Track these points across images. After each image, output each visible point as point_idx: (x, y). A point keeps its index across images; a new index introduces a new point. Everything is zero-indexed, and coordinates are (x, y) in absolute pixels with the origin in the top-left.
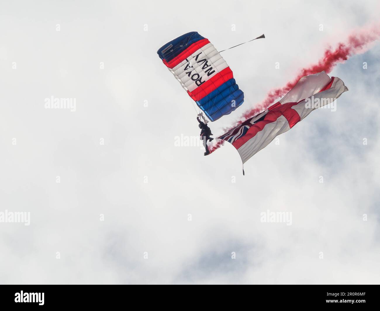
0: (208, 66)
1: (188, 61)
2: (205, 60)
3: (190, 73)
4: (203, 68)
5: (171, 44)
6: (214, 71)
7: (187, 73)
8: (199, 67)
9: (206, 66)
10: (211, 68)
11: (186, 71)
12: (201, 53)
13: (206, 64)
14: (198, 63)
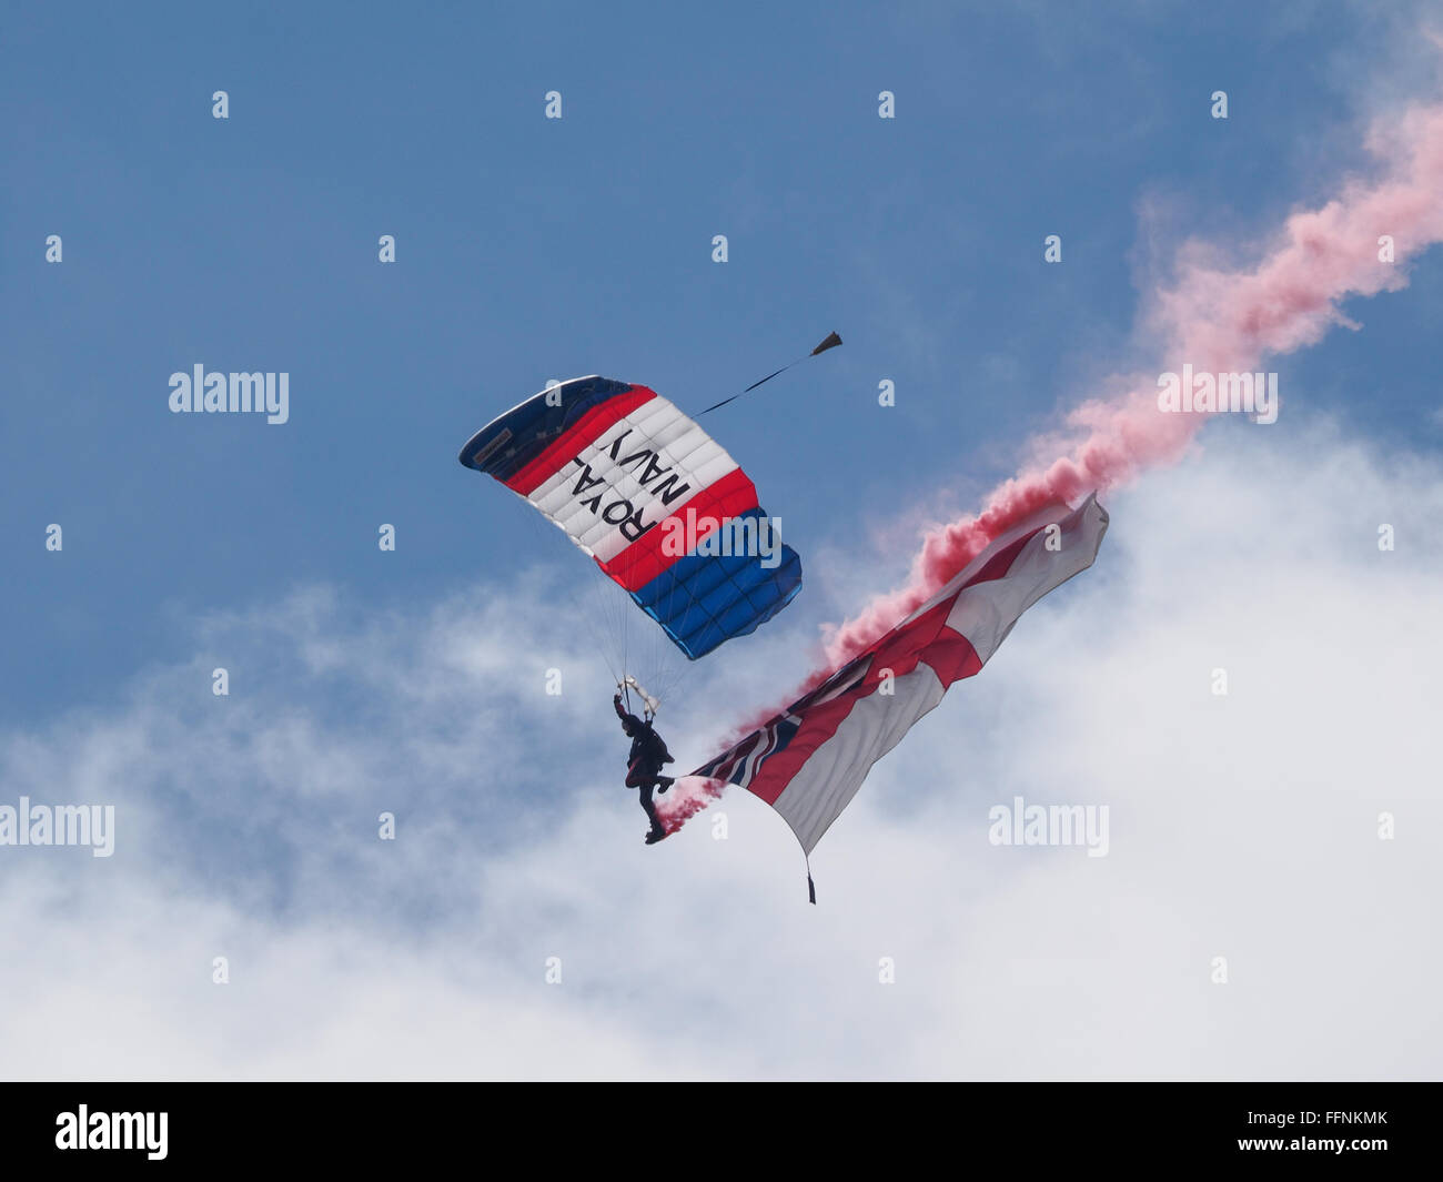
0: (660, 472)
1: (580, 463)
2: (648, 453)
3: (596, 501)
4: (643, 481)
5: (506, 429)
6: (686, 487)
7: (583, 503)
8: (629, 476)
9: (653, 473)
10: (674, 479)
11: (581, 497)
12: (631, 431)
13: (652, 466)
14: (621, 465)
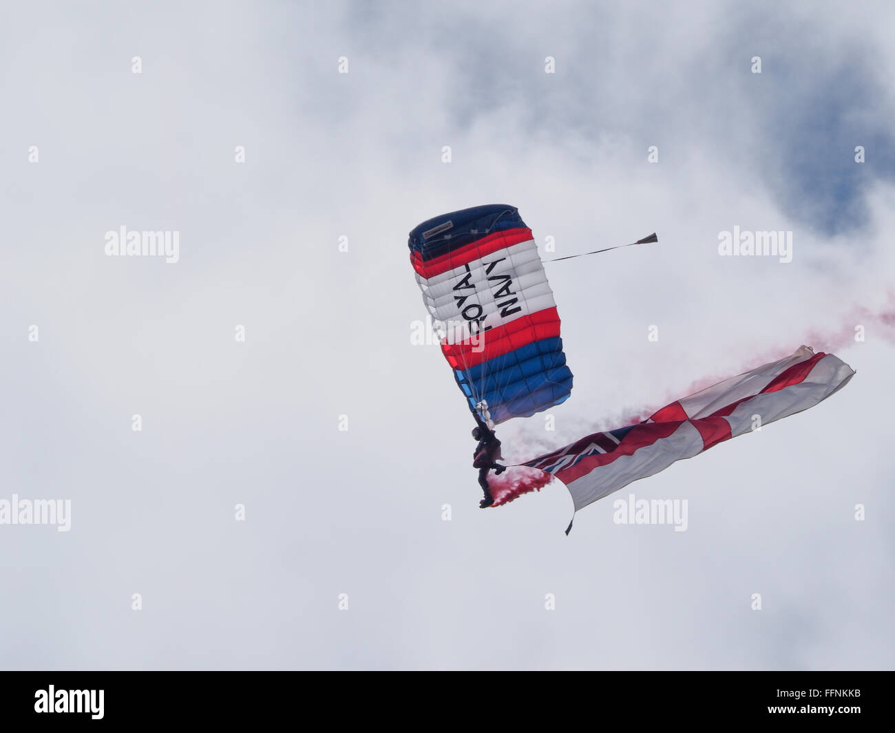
0: (509, 293)
1: (468, 269)
2: (508, 277)
3: (463, 299)
4: (497, 296)
5: (450, 222)
6: (518, 309)
8: (489, 290)
9: (505, 292)
10: (514, 301)
11: (457, 293)
12: (505, 259)
13: (506, 288)
14: (489, 280)
